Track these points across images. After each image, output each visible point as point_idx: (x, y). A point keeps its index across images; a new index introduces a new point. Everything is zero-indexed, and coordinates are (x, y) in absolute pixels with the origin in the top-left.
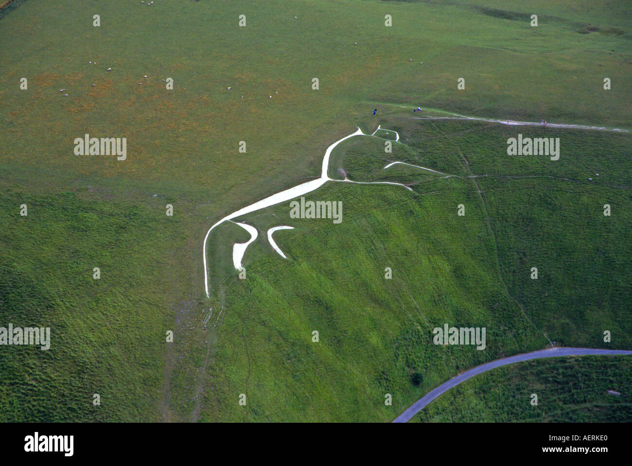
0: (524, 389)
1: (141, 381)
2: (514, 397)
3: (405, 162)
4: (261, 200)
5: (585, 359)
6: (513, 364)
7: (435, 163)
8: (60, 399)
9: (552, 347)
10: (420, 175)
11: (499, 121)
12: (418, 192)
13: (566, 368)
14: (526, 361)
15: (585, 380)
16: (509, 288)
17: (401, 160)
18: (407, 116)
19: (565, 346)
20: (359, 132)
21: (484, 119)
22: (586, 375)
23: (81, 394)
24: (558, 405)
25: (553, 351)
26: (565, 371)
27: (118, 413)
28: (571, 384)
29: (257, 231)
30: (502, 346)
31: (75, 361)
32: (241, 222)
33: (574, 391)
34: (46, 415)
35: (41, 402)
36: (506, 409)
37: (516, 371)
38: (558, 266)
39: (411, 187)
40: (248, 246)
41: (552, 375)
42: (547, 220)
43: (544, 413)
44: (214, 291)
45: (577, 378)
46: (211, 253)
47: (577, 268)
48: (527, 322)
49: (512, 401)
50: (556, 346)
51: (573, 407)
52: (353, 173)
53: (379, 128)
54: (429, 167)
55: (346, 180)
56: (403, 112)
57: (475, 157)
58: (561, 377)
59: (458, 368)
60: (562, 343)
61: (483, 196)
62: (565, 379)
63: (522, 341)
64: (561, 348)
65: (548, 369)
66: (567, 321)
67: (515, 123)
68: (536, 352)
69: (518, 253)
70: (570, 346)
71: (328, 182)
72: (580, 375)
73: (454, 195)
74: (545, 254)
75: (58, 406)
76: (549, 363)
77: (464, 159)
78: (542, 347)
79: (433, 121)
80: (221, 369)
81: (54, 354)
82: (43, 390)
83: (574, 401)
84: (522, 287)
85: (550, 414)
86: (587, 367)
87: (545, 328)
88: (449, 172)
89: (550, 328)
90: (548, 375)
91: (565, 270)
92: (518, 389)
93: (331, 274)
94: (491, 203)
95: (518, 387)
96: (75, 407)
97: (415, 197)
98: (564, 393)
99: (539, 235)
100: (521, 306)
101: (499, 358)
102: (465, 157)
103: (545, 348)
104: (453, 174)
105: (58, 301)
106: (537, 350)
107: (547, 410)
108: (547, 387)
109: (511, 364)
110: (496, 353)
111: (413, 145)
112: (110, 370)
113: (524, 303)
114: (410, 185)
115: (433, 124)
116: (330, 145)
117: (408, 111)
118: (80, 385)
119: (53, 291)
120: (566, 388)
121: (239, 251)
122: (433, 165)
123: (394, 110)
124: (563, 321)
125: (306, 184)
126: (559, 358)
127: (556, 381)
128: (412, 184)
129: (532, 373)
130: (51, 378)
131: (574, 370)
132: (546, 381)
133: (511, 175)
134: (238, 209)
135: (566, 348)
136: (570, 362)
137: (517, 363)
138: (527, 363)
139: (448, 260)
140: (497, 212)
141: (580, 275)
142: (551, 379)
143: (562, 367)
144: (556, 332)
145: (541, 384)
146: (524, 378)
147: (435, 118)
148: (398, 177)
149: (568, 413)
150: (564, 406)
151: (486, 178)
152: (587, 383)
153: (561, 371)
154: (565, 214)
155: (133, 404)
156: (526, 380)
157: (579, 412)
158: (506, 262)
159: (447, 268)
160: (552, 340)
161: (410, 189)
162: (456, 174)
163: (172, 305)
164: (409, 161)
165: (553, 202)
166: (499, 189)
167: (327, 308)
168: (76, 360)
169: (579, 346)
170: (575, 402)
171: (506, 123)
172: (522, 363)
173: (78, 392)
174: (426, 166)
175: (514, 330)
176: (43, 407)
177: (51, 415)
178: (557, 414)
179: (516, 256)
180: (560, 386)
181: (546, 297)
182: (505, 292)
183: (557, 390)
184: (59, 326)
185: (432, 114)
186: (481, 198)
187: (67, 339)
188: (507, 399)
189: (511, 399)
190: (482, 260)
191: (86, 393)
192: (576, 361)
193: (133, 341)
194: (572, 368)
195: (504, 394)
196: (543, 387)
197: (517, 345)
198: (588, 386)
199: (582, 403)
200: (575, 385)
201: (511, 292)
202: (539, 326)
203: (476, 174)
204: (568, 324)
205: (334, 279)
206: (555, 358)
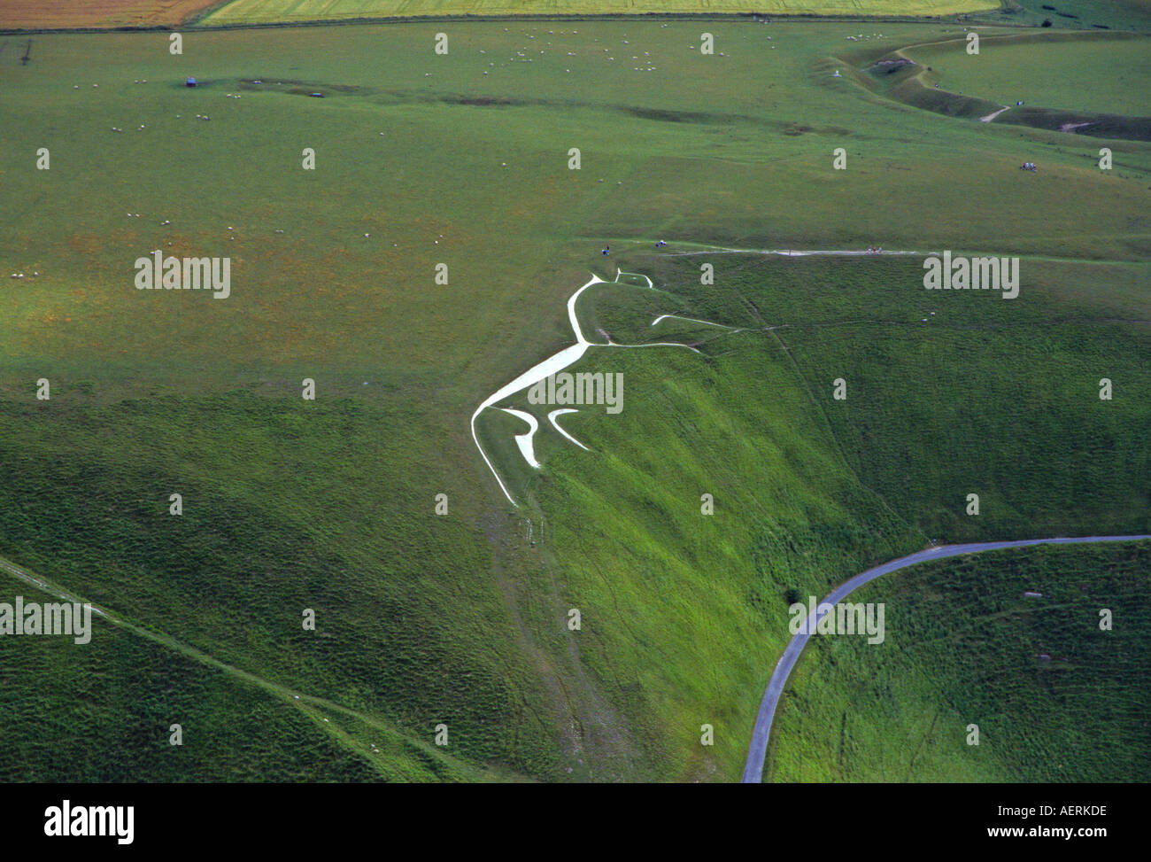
0: (918, 602)
1: (483, 616)
2: (910, 612)
3: (675, 314)
4: (518, 376)
5: (984, 555)
6: (896, 572)
7: (716, 313)
8: (378, 651)
9: (932, 547)
10: (702, 330)
11: (775, 251)
12: (708, 353)
13: (964, 570)
14: (911, 567)
15: (991, 583)
16: (858, 475)
17: (670, 313)
18: (649, 253)
19: (949, 543)
20: (596, 280)
21: (756, 251)
22: (991, 577)
23: (408, 641)
24: (966, 618)
25: (936, 552)
26: (964, 574)
27: (472, 658)
28: (975, 590)
29: (534, 419)
30: (873, 550)
31: (378, 602)
32: (507, 407)
33: (982, 598)
34: (367, 673)
35: (352, 658)
36: (906, 629)
37: (902, 579)
38: (914, 439)
39: (696, 347)
40: (534, 437)
41: (948, 580)
42: (883, 378)
43: (951, 631)
44: (521, 498)
45: (981, 581)
46: (491, 451)
47: (940, 438)
48: (894, 517)
49: (910, 619)
50: (937, 544)
51: (987, 619)
52: (616, 334)
53: (619, 272)
54: (708, 319)
55: (611, 344)
56: (642, 248)
57: (764, 302)
58: (959, 582)
59: (829, 582)
60: (945, 540)
61: (791, 354)
62: (966, 584)
63: (894, 541)
64: (944, 547)
65: (940, 574)
66: (945, 510)
67: (799, 254)
68: (916, 555)
69: (857, 426)
70: (955, 543)
71: (590, 347)
72: (983, 577)
73: (755, 354)
74: (893, 424)
75: (380, 659)
76: (939, 567)
77: (751, 305)
78: (920, 548)
79: (690, 258)
80: (578, 594)
81: (342, 597)
82: (347, 642)
83: (984, 612)
84: (874, 470)
85: (958, 631)
86: (990, 565)
87: (918, 523)
88: (736, 325)
89: (924, 522)
90: (944, 582)
91: (925, 443)
92: (911, 603)
93: (648, 467)
94: (803, 362)
95: (911, 600)
96: (406, 657)
97: (707, 361)
98: (970, 602)
99: (878, 401)
100: (879, 496)
101: (872, 567)
102: (751, 302)
103: (924, 549)
104: (742, 327)
105: (312, 529)
106: (915, 551)
107: (955, 626)
108: (945, 597)
109: (892, 572)
110: (868, 560)
111: (676, 292)
112: (433, 606)
113: (882, 492)
114: (694, 345)
115: (691, 262)
116: (569, 298)
117: (649, 247)
118: (399, 631)
119: (298, 518)
120: (971, 596)
121: (525, 444)
122: (714, 316)
123: (628, 247)
124: (939, 511)
125: (563, 352)
126: (951, 558)
127: (955, 589)
128: (697, 344)
129: (923, 581)
130: (353, 626)
131: (974, 571)
132: (942, 589)
133: (819, 322)
134: (494, 391)
135: (952, 546)
136: (966, 562)
137: (900, 570)
138: (913, 569)
139: (774, 441)
140: (816, 374)
141: (947, 448)
142: (948, 586)
143: (958, 569)
144: (933, 526)
145: (936, 593)
146: (913, 587)
147: (689, 254)
148: (676, 335)
149: (981, 628)
150: (975, 619)
151: (787, 329)
152: (995, 586)
153: (958, 574)
154: (905, 369)
155: (487, 645)
156: (918, 590)
157: (996, 624)
158: (846, 439)
159: (775, 452)
160: (930, 537)
161: (698, 351)
162: (746, 327)
163: (474, 520)
164: (679, 313)
165: (885, 354)
166: (809, 343)
167: (662, 512)
168: (380, 600)
169: (966, 541)
170: (987, 612)
171: (786, 253)
172: (906, 569)
173: (400, 639)
174: (703, 318)
175: (881, 529)
176: (358, 663)
177: (374, 671)
178: (968, 630)
179: (857, 431)
180: (962, 594)
181: (909, 481)
182: (854, 479)
183: (959, 599)
184: (331, 560)
185: (682, 248)
186: (789, 356)
187: (352, 576)
188: (903, 616)
189: (907, 616)
190: (815, 440)
191: (414, 639)
192: (974, 559)
193: (448, 568)
194: (971, 569)
195: (897, 611)
196: (940, 597)
197: (890, 548)
198: (998, 591)
199: (995, 612)
200: (980, 590)
201: (862, 479)
202: (911, 522)
203: (772, 325)
204: (946, 514)
205: (655, 475)
206: (945, 559)
